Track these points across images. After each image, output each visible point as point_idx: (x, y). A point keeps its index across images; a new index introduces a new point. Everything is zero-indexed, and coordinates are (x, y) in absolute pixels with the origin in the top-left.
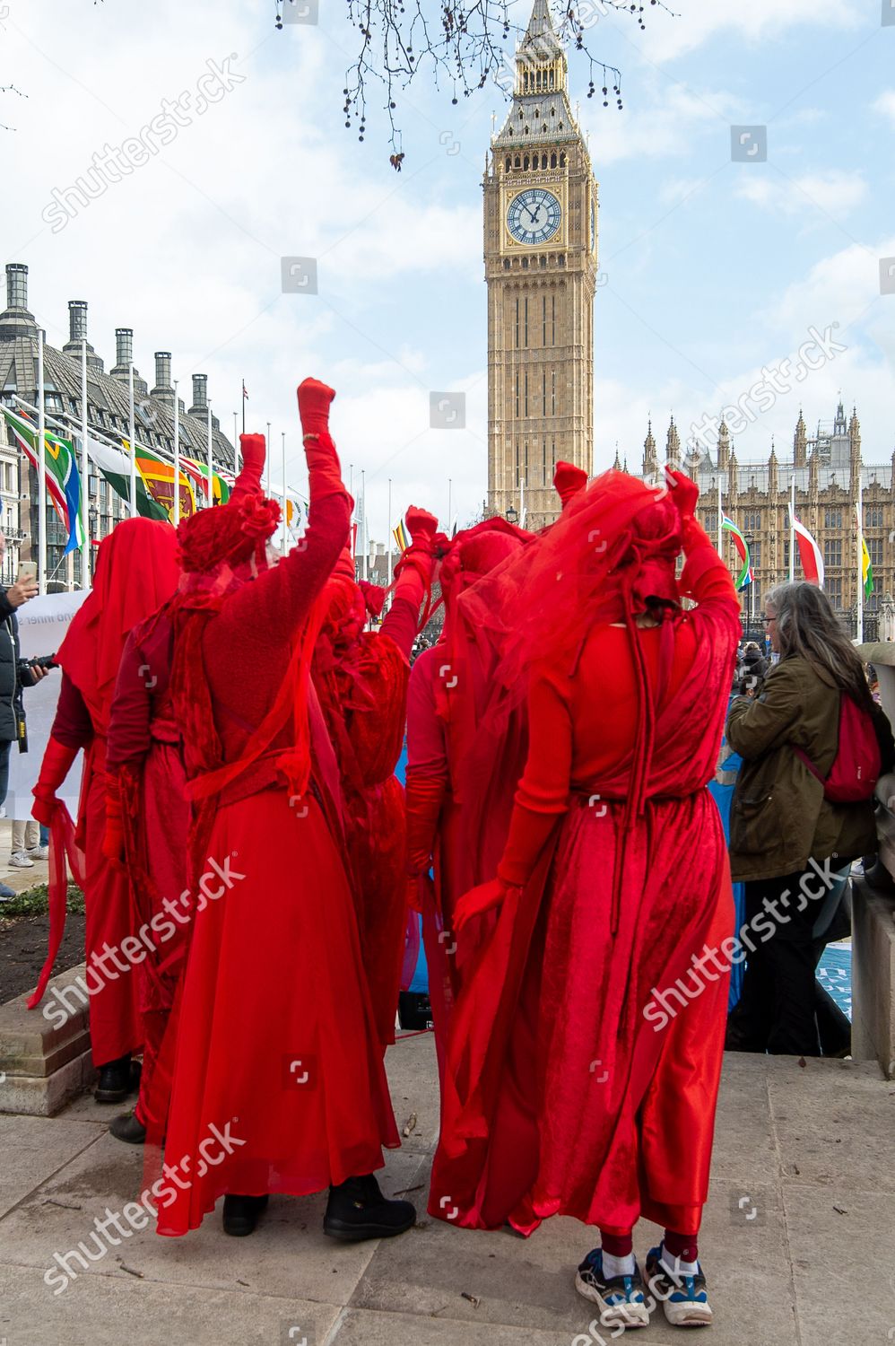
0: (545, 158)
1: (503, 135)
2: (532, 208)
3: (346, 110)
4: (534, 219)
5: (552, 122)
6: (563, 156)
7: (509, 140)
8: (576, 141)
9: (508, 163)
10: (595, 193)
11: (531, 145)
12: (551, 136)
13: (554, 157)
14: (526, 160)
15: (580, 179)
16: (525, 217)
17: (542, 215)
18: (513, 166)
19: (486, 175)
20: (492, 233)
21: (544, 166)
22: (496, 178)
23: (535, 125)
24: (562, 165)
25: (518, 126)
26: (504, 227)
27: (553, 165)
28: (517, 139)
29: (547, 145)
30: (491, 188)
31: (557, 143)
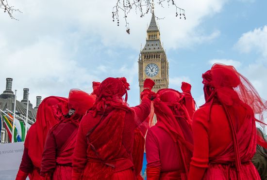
0: (155, 56)
1: (143, 50)
2: (152, 68)
3: (113, 17)
4: (152, 71)
5: (156, 47)
6: (159, 55)
7: (145, 51)
8: (163, 52)
9: (145, 57)
10: (168, 65)
11: (151, 52)
12: (157, 50)
13: (157, 56)
14: (150, 56)
15: (164, 61)
16: (150, 70)
17: (154, 70)
18: (146, 58)
19: (139, 59)
20: (141, 74)
21: (154, 58)
22: (142, 60)
23: (152, 47)
24: (159, 58)
25: (148, 48)
26: (144, 73)
27: (157, 58)
28: (148, 51)
29: (155, 52)
30: (141, 63)
31: (158, 52)
